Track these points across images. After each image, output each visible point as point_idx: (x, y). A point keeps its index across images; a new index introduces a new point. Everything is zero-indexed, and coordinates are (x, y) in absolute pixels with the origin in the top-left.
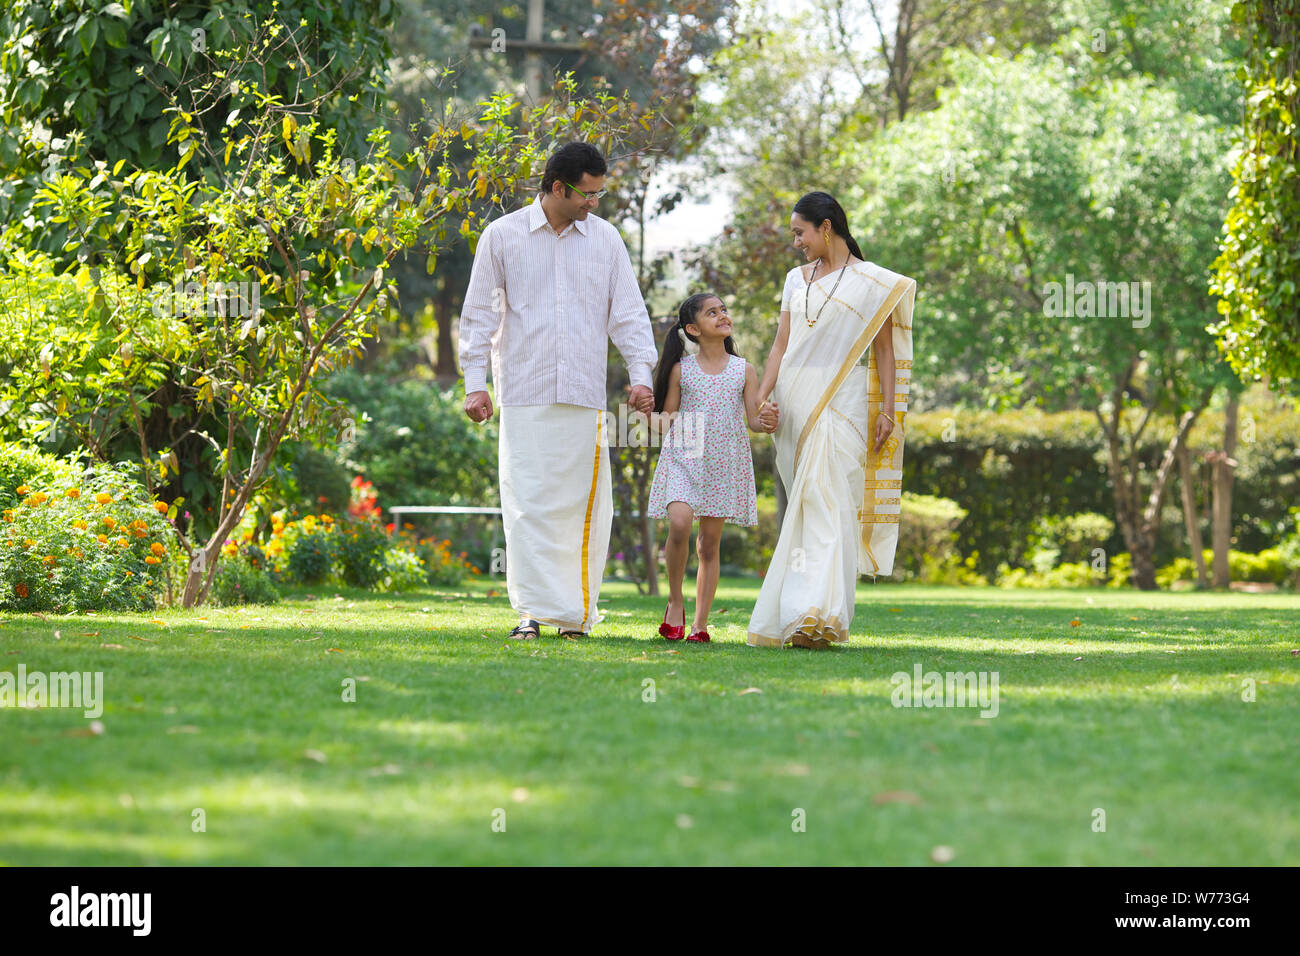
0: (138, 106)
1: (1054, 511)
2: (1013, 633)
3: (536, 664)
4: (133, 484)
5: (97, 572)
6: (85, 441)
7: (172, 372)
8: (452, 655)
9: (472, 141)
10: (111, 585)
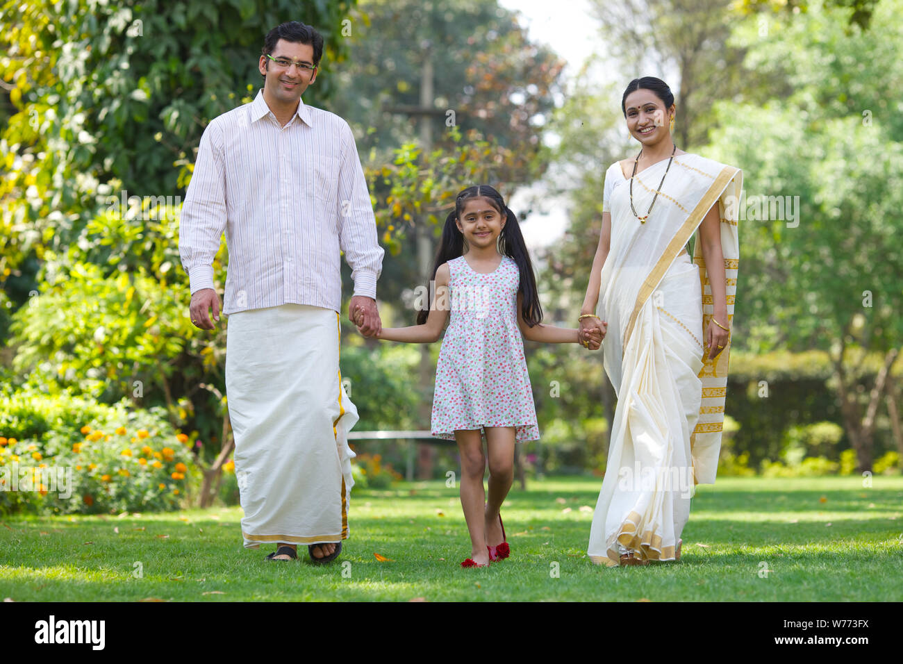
0: (156, 162)
1: (802, 422)
2: (779, 508)
3: (451, 539)
4: (163, 424)
5: (139, 486)
6: (128, 394)
7: (186, 345)
8: (392, 536)
9: (390, 178)
10: (150, 495)
